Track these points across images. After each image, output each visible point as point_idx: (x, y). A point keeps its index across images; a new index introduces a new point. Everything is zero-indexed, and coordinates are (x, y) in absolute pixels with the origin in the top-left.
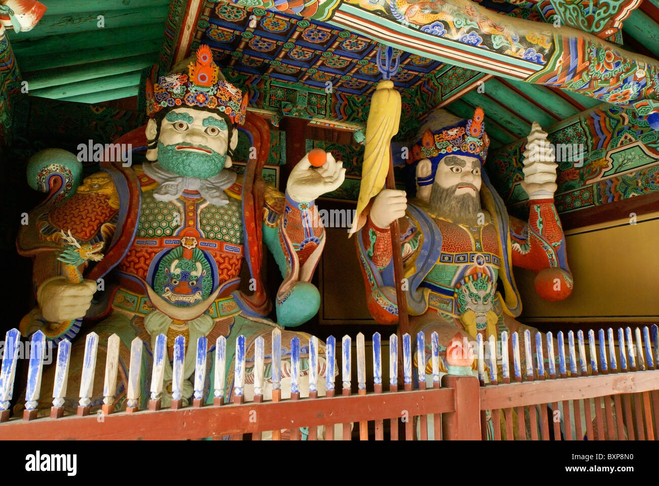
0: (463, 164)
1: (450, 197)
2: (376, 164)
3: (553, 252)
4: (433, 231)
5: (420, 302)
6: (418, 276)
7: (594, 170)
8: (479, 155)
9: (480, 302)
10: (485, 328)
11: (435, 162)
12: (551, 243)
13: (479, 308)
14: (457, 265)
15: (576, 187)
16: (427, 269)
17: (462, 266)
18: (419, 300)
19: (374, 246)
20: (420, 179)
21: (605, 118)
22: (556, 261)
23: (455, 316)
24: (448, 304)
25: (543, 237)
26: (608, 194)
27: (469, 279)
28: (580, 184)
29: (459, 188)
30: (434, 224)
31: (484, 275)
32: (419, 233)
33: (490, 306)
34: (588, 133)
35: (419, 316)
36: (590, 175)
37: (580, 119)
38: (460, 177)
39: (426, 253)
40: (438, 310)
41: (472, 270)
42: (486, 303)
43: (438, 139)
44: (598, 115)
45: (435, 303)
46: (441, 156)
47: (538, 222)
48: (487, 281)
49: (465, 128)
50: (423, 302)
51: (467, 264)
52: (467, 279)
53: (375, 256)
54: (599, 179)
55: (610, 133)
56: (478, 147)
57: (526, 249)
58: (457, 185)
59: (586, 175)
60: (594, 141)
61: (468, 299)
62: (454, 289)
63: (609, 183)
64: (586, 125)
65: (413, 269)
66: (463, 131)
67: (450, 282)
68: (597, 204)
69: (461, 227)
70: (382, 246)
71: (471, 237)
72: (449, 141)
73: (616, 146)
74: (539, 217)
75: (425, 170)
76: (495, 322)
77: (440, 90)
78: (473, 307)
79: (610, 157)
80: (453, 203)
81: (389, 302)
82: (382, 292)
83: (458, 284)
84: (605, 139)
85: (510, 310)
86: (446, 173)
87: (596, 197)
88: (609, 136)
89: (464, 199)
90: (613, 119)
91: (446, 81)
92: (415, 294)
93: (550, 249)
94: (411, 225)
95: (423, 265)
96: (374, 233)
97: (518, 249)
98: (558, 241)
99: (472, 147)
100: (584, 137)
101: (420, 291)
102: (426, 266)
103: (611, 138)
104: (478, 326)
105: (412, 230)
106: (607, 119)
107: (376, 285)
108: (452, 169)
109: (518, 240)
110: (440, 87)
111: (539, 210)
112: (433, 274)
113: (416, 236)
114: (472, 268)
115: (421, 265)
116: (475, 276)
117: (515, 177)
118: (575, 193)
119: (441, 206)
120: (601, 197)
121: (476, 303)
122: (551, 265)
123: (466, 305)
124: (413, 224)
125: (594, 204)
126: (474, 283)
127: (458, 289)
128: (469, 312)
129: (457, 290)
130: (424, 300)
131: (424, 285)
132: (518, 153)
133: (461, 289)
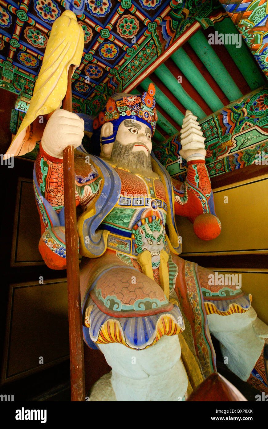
0: (139, 127)
1: (128, 152)
2: (50, 82)
3: (206, 201)
4: (113, 176)
5: (99, 243)
6: (97, 218)
7: (223, 149)
8: (150, 123)
9: (155, 242)
10: (159, 266)
11: (116, 124)
12: (206, 194)
13: (154, 248)
14: (134, 208)
15: (211, 162)
16: (107, 211)
17: (139, 209)
18: (97, 242)
19: (45, 179)
20: (103, 138)
21: (230, 113)
22: (208, 209)
23: (133, 257)
24: (126, 245)
25: (199, 189)
26: (236, 163)
27: (145, 221)
28: (214, 160)
29: (135, 146)
30: (114, 171)
31: (157, 218)
32: (100, 178)
33: (162, 246)
34: (218, 126)
35: (98, 258)
36: (220, 153)
37: (212, 116)
38: (136, 137)
39: (106, 196)
40: (117, 251)
41: (148, 213)
42: (159, 243)
43: (119, 104)
44: (225, 112)
45: (114, 245)
46: (122, 119)
47: (195, 178)
48: (160, 224)
49: (141, 98)
50: (101, 243)
51: (142, 208)
52: (143, 221)
53: (48, 192)
54: (227, 155)
55: (234, 123)
56: (151, 116)
57: (184, 200)
58: (134, 143)
59: (218, 153)
60: (222, 130)
61: (144, 240)
62: (132, 231)
63: (236, 156)
64: (217, 120)
65: (92, 210)
66: (140, 100)
67: (128, 223)
68: (227, 171)
69: (138, 176)
70: (55, 180)
71: (146, 184)
72: (128, 106)
73: (239, 131)
74: (196, 173)
75: (108, 131)
76: (167, 260)
77: (121, 83)
78: (148, 247)
79: (234, 139)
80: (131, 157)
81: (60, 243)
82: (53, 232)
83: (136, 226)
84: (230, 128)
85: (175, 249)
86: (126, 133)
87: (226, 167)
88: (233, 125)
89: (139, 156)
90: (236, 113)
91: (126, 74)
92: (94, 236)
93: (204, 199)
94: (93, 171)
95: (103, 207)
96: (45, 164)
97: (178, 201)
98: (209, 193)
99: (146, 114)
100: (215, 129)
101: (99, 233)
102: (105, 208)
103: (235, 126)
104: (153, 265)
105: (93, 175)
106: (232, 113)
107: (49, 226)
108: (130, 130)
109: (178, 193)
110: (121, 81)
111: (196, 168)
112: (113, 217)
113: (97, 181)
114: (147, 211)
115: (100, 207)
116: (150, 218)
117: (168, 161)
118: (211, 165)
119: (121, 159)
120: (230, 165)
121: (151, 243)
122: (204, 212)
123: (143, 245)
124: (95, 170)
125: (225, 171)
126: (150, 224)
127: (135, 230)
128: (146, 252)
129: (134, 232)
130: (103, 242)
131: (103, 227)
132: (170, 145)
133: (137, 231)
